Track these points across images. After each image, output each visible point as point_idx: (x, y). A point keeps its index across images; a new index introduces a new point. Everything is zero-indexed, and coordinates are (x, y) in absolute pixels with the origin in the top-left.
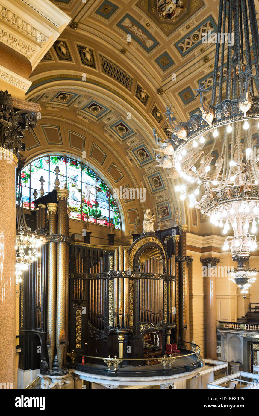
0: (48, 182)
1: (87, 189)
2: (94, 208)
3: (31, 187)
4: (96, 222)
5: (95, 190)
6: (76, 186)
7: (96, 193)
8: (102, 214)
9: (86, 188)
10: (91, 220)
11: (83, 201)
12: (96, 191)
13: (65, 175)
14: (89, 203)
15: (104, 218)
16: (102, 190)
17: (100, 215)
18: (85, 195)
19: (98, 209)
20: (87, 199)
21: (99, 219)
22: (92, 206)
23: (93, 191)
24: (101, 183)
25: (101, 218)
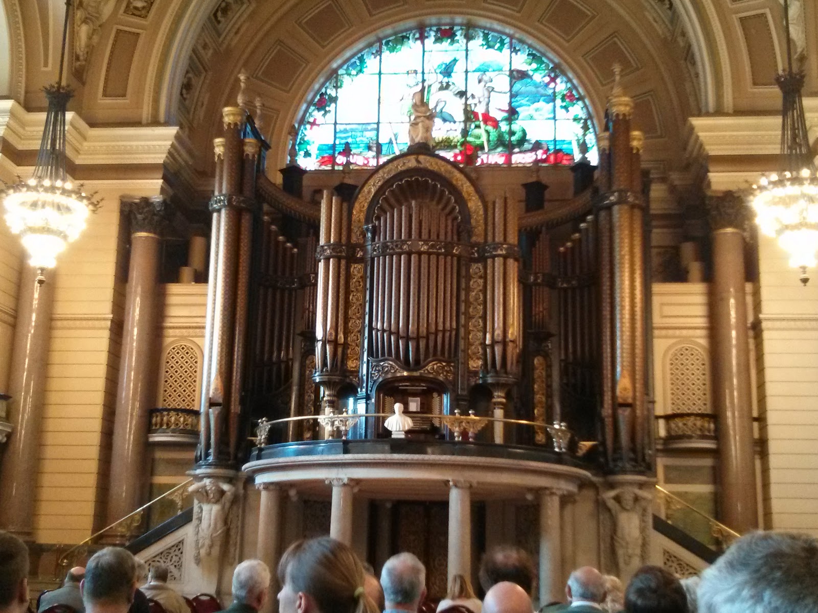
0: (378, 98)
1: (482, 84)
2: (504, 127)
3: (338, 122)
4: (508, 160)
5: (508, 79)
6: (451, 88)
7: (511, 87)
8: (527, 138)
9: (480, 81)
10: (496, 158)
11: (470, 116)
12: (511, 81)
13: (420, 71)
14: (487, 118)
15: (537, 146)
16: (531, 73)
17: (523, 140)
18: (476, 101)
19: (516, 127)
20: (480, 110)
21: (520, 152)
22: (496, 124)
23: (502, 82)
24: (529, 55)
25: (527, 146)
